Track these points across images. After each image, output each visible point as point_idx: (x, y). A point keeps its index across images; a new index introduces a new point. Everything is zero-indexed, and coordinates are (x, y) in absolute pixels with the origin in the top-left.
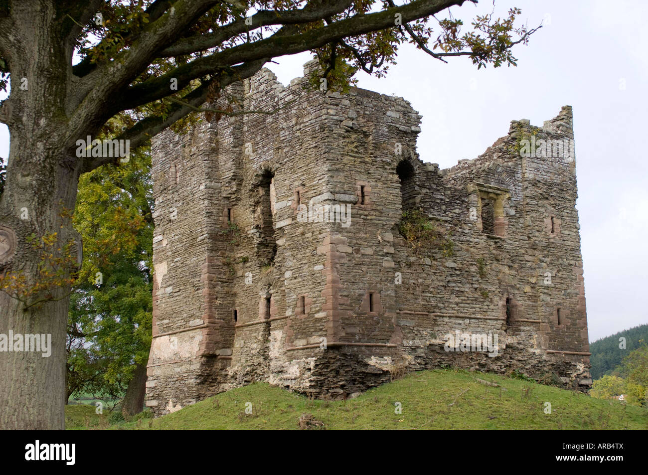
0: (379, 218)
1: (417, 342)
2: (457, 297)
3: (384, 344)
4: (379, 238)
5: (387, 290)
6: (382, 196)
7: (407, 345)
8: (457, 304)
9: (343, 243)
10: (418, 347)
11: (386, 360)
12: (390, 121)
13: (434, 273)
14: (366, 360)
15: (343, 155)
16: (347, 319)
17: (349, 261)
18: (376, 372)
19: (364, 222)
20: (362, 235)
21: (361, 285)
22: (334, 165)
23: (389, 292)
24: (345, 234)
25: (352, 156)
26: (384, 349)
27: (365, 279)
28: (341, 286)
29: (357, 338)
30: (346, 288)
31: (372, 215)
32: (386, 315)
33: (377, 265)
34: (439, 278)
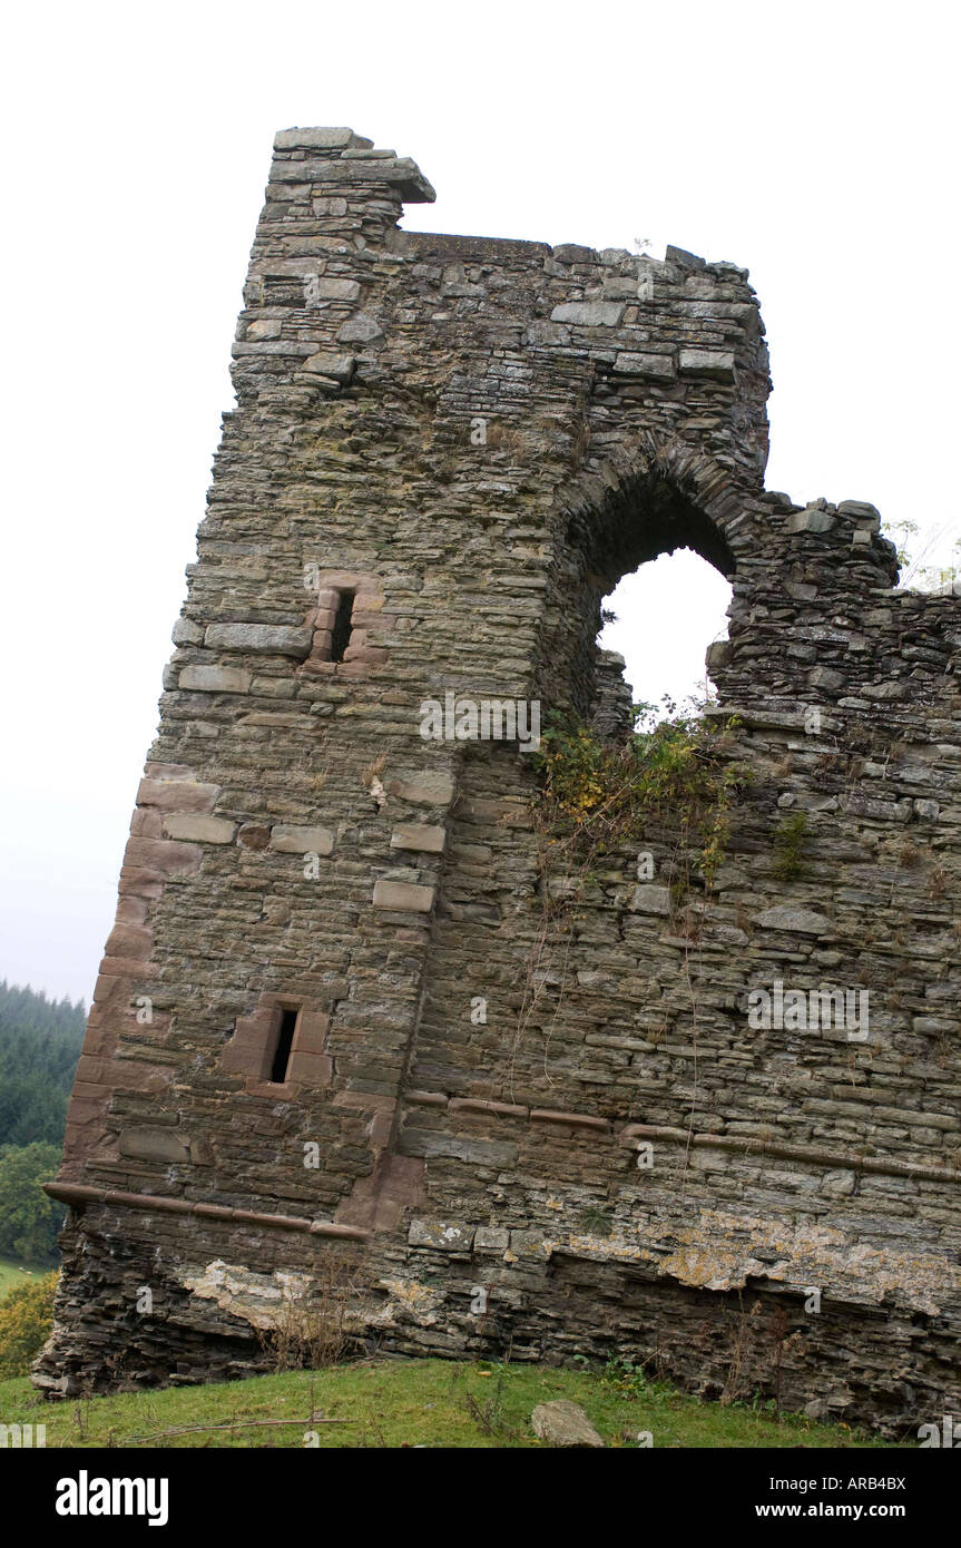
0: (399, 711)
1: (492, 1237)
2: (807, 1064)
3: (301, 1221)
4: (377, 790)
5: (371, 998)
6: (430, 625)
7: (428, 1240)
8: (796, 1097)
9: (199, 805)
10: (490, 1258)
11: (279, 1287)
12: (565, 339)
13: (682, 950)
14: (178, 1270)
15: (279, 480)
16: (142, 1098)
17: (208, 873)
18: (215, 1327)
19: (317, 728)
20: (298, 775)
21: (242, 970)
22: (232, 517)
23: (380, 1009)
24: (216, 772)
25: (321, 482)
26: (295, 1238)
27: (267, 948)
28: (147, 967)
29: (171, 1177)
30: (166, 979)
31: (369, 700)
32: (340, 1100)
33: (344, 898)
34: (703, 972)
